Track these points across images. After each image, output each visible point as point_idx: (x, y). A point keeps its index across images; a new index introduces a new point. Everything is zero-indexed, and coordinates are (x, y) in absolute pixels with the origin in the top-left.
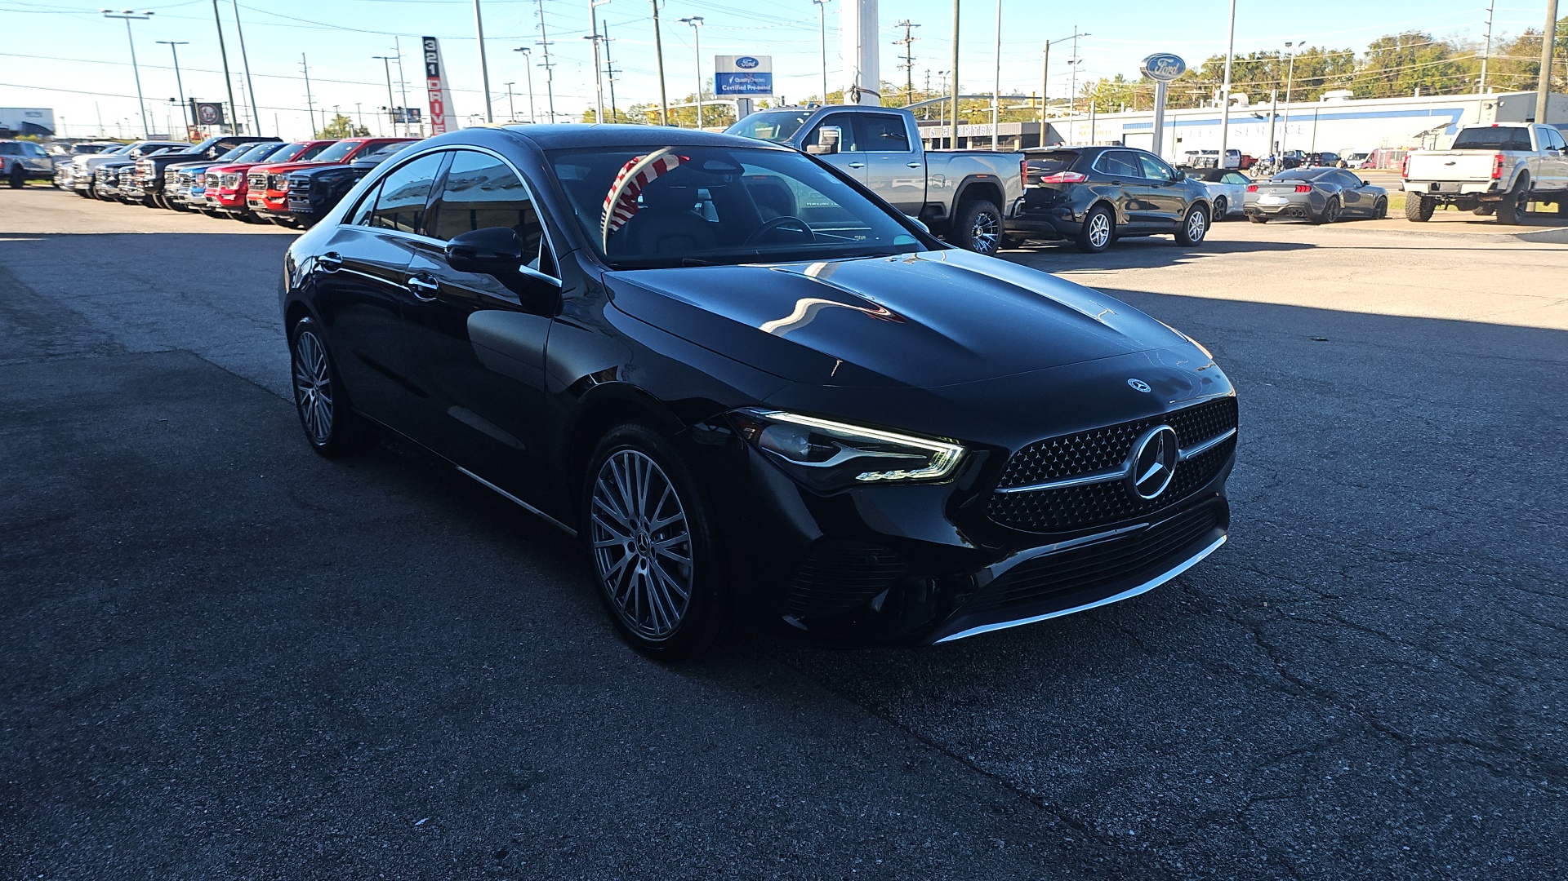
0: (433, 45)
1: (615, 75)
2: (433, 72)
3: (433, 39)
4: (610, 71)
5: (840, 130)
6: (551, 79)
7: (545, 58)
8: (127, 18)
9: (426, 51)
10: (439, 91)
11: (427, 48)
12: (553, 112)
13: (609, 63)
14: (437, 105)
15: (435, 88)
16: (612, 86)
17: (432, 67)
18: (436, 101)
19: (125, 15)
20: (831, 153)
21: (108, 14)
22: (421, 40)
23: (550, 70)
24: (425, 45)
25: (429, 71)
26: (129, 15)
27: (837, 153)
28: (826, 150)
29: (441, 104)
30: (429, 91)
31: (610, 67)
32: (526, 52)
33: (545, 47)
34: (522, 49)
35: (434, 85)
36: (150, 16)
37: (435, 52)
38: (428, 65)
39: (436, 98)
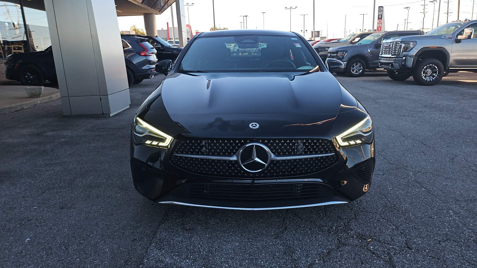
0: (382, 9)
1: (449, 14)
2: (380, 18)
3: (382, 7)
4: (448, 13)
5: (473, 30)
6: (424, 17)
7: (424, 10)
8: (291, 9)
9: (379, 11)
10: (381, 23)
11: (379, 10)
12: (423, 28)
13: (448, 10)
14: (379, 28)
15: (380, 22)
16: (448, 18)
17: (380, 16)
18: (379, 27)
19: (290, 8)
20: (468, 39)
21: (286, 8)
22: (378, 7)
23: (425, 14)
24: (379, 9)
25: (379, 17)
26: (291, 8)
27: (470, 38)
28: (465, 38)
29: (381, 28)
30: (378, 24)
31: (448, 12)
32: (408, 8)
33: (424, 6)
34: (407, 8)
35: (380, 21)
36: (296, 8)
37: (382, 11)
38: (379, 15)
39: (379, 26)
